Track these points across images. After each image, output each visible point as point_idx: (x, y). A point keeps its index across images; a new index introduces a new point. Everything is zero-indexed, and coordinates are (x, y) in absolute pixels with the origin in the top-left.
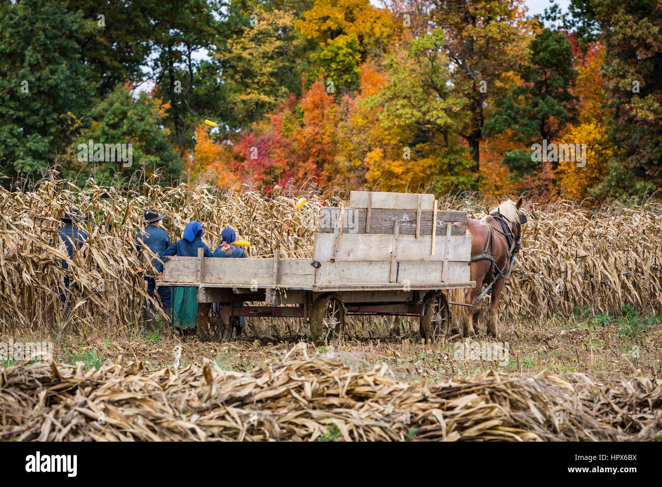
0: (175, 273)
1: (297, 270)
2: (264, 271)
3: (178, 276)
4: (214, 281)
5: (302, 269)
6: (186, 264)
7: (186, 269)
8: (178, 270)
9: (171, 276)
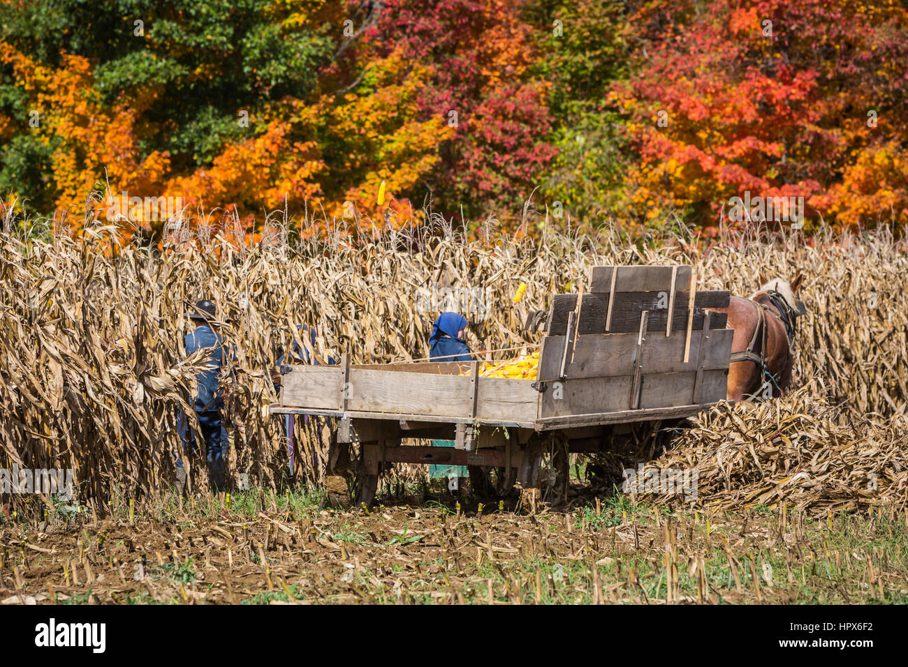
0: (300, 393)
1: (508, 394)
2: (452, 394)
3: (306, 397)
4: (365, 408)
5: (516, 392)
6: (320, 378)
7: (320, 387)
8: (305, 388)
9: (294, 397)
